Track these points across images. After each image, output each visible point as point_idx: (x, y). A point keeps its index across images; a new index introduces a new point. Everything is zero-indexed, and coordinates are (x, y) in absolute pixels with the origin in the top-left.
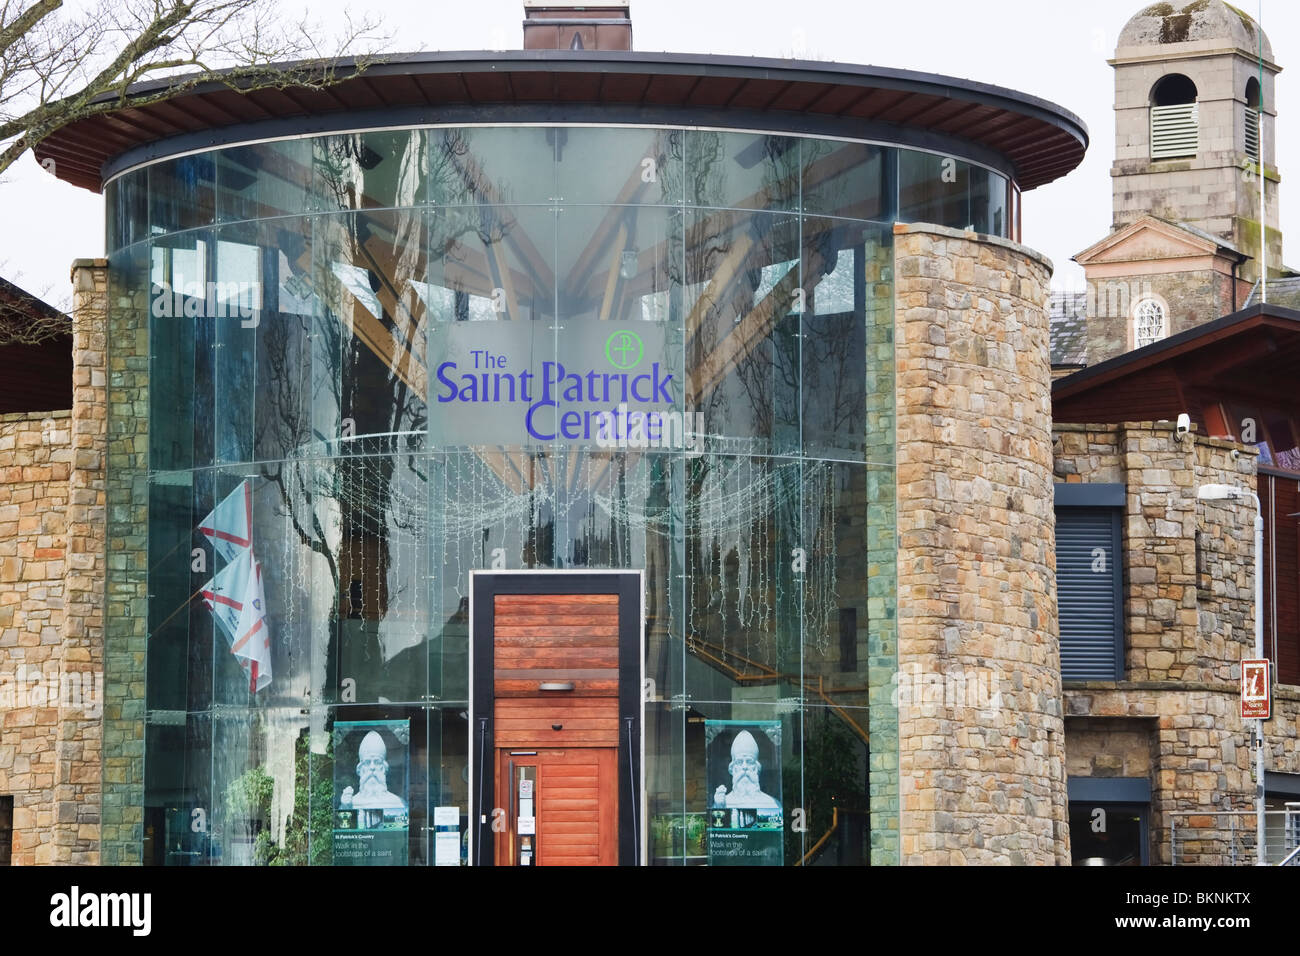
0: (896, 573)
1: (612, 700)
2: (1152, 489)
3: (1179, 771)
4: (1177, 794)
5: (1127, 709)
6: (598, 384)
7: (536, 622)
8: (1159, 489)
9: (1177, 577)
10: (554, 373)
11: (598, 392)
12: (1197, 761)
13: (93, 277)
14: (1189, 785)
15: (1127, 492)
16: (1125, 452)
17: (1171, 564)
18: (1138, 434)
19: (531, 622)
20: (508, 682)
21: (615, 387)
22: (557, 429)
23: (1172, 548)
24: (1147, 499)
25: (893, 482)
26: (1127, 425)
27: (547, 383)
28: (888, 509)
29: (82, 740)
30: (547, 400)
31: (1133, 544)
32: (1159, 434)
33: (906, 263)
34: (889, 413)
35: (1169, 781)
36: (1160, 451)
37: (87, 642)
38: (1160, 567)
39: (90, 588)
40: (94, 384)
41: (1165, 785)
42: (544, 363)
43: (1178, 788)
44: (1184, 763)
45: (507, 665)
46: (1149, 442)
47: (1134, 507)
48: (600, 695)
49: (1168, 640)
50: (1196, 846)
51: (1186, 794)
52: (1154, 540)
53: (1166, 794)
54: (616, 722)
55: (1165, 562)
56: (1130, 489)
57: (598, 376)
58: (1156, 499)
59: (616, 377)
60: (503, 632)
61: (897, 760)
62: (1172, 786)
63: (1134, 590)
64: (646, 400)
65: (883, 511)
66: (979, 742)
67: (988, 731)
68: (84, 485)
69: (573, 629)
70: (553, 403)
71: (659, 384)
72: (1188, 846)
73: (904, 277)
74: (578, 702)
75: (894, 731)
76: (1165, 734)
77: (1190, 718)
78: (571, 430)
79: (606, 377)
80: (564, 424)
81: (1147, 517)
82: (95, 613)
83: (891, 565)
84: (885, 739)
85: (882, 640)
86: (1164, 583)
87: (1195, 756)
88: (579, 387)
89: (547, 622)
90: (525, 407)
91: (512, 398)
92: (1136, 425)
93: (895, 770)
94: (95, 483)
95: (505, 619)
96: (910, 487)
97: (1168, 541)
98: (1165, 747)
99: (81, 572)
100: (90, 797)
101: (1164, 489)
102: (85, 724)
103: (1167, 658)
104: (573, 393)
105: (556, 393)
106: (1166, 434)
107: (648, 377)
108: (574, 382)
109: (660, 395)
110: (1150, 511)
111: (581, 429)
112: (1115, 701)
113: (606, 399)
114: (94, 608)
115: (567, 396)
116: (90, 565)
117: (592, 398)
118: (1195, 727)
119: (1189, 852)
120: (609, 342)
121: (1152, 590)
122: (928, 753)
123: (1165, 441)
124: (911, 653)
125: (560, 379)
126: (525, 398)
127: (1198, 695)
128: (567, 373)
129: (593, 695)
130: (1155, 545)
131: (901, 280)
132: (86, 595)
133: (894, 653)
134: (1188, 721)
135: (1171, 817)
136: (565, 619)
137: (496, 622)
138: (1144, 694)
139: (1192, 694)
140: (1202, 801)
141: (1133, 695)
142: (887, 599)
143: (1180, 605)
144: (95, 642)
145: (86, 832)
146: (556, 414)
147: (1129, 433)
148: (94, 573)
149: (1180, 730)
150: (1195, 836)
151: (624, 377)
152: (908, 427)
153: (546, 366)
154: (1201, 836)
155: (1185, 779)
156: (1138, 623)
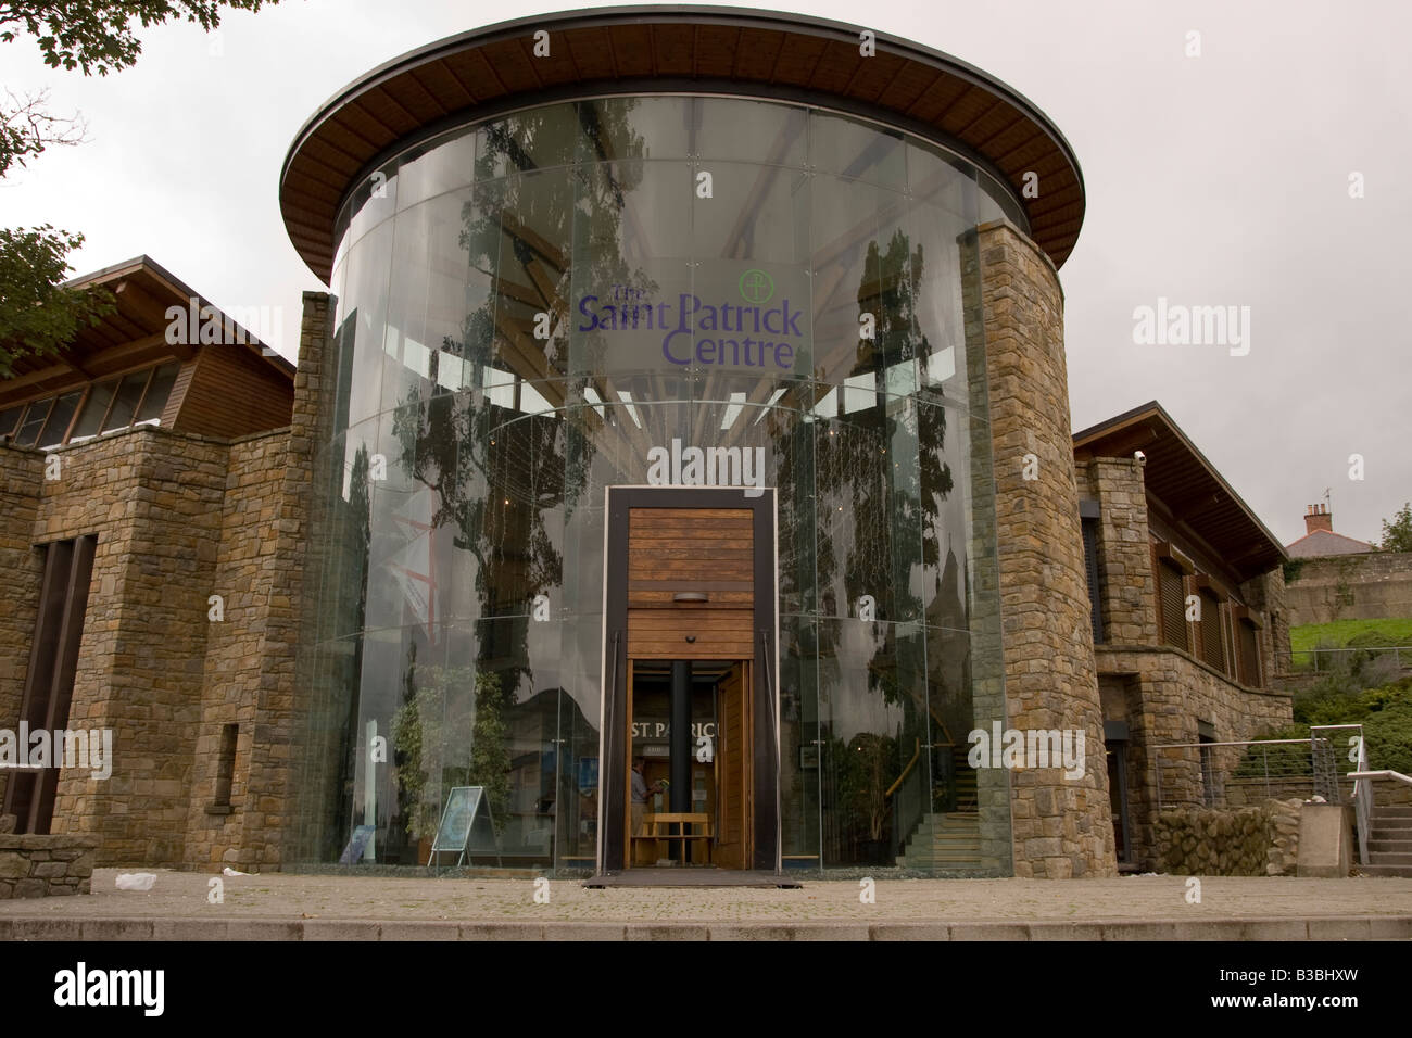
0: (994, 515)
1: (748, 612)
2: (1118, 506)
3: (1157, 714)
4: (1156, 732)
5: (1116, 666)
6: (732, 316)
7: (670, 536)
8: (1123, 506)
9: (1139, 570)
10: (691, 304)
11: (732, 323)
12: (1169, 706)
13: (316, 306)
14: (1164, 725)
15: (1101, 508)
16: (1097, 479)
17: (1135, 561)
18: (1105, 466)
19: (665, 536)
20: (642, 593)
21: (748, 319)
22: (692, 354)
23: (1134, 550)
24: (1115, 513)
25: (986, 437)
26: (1098, 459)
27: (683, 313)
28: (983, 461)
29: (279, 673)
30: (683, 328)
31: (1108, 545)
32: (1120, 467)
33: (991, 253)
34: (981, 379)
35: (1150, 722)
36: (1121, 479)
37: (288, 592)
38: (1127, 562)
39: (294, 548)
40: (310, 387)
41: (1147, 725)
42: (681, 296)
43: (1157, 727)
44: (1161, 708)
45: (642, 576)
46: (1114, 473)
47: (1106, 519)
48: (736, 608)
49: (1135, 617)
50: (1173, 772)
51: (1163, 732)
52: (1122, 542)
53: (1149, 732)
54: (751, 635)
55: (1130, 559)
56: (1103, 505)
57: (732, 308)
58: (1122, 514)
59: (749, 310)
60: (639, 544)
61: (1001, 684)
62: (1152, 726)
63: (1111, 580)
64: (777, 332)
65: (978, 463)
66: (1069, 669)
67: (1074, 661)
68: (295, 465)
69: (707, 542)
70: (689, 331)
71: (789, 318)
72: (1167, 771)
73: (990, 265)
74: (712, 615)
75: (998, 658)
76: (1145, 686)
77: (1162, 674)
78: (706, 356)
79: (739, 309)
80: (699, 351)
81: (1116, 526)
82: (297, 568)
83: (989, 509)
84: (987, 666)
85: (982, 576)
86: (1131, 575)
87: (1166, 702)
88: (714, 317)
89: (681, 536)
90: (664, 334)
91: (650, 326)
92: (1104, 459)
93: (1000, 694)
94: (304, 463)
95: (640, 532)
96: (1005, 438)
97: (1133, 544)
98: (1145, 696)
99: (287, 534)
100: (283, 722)
101: (1126, 506)
102: (282, 659)
103: (1137, 630)
104: (708, 323)
105: (692, 323)
106: (1124, 468)
107: (778, 311)
108: (710, 313)
109: (790, 327)
110: (1117, 522)
111: (715, 356)
112: (1108, 660)
113: (740, 328)
114: (296, 564)
115: (702, 325)
116: (295, 529)
117: (726, 327)
118: (1166, 681)
119: (1167, 777)
120: (742, 279)
121: (1122, 579)
122: (1036, 676)
123: (1123, 472)
124: (1013, 586)
125: (696, 310)
126: (662, 326)
127: (1167, 656)
128: (702, 305)
129: (727, 607)
130: (1122, 547)
131: (987, 268)
132: (290, 553)
133: (994, 587)
134: (1160, 676)
135: (1155, 748)
136: (699, 534)
137: (631, 536)
138: (1128, 655)
139: (1162, 655)
140: (1175, 737)
141: (1121, 655)
142: (985, 541)
143: (1143, 591)
144: (295, 592)
145: (279, 751)
146: (693, 341)
147: (1100, 465)
148: (297, 536)
149: (1156, 682)
150: (1171, 765)
151: (757, 310)
152: (1000, 388)
153: (683, 298)
154: (1176, 764)
155: (1161, 720)
156: (1114, 604)
